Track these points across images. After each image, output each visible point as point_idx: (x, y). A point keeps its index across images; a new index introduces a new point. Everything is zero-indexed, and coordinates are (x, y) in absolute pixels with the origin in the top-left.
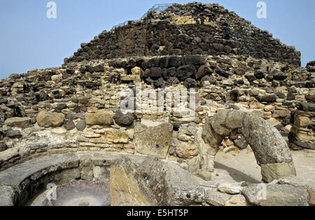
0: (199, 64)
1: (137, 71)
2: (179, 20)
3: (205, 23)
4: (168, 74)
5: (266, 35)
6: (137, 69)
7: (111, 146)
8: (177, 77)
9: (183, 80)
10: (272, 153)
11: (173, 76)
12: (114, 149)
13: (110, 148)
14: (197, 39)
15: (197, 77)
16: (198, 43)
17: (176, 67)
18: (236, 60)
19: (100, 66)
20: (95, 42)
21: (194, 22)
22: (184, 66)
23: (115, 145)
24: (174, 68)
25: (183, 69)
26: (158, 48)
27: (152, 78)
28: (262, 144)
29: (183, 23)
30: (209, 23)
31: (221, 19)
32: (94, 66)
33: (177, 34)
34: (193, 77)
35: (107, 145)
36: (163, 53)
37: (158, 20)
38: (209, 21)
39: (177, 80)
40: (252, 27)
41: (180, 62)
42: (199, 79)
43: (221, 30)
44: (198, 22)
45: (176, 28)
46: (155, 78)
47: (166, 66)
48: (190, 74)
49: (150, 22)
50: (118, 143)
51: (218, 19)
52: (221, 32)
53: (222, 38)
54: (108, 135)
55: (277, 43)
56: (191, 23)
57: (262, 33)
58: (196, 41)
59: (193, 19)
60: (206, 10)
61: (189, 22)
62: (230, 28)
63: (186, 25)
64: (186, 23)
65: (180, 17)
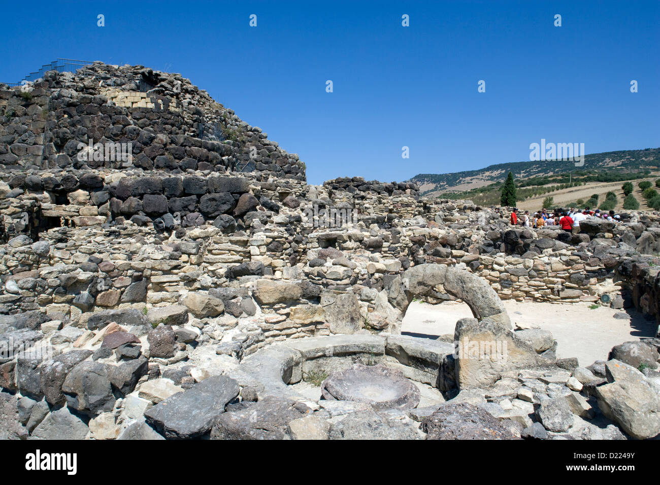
0: (238, 191)
1: (81, 199)
2: (121, 98)
3: (172, 109)
4: (184, 207)
6: (80, 194)
7: (299, 330)
8: (200, 211)
9: (213, 218)
10: (494, 304)
11: (193, 211)
12: (303, 334)
13: (297, 335)
14: (163, 137)
15: (236, 214)
16: (165, 145)
17: (199, 196)
21: (151, 106)
22: (213, 195)
23: (303, 329)
24: (194, 197)
25: (212, 200)
27: (148, 214)
28: (483, 297)
29: (129, 105)
30: (177, 110)
31: (190, 103)
33: (125, 126)
34: (229, 212)
35: (294, 330)
39: (201, 218)
41: (205, 188)
42: (241, 216)
43: (191, 122)
44: (157, 105)
45: (120, 113)
47: (178, 193)
48: (226, 207)
50: (311, 323)
52: (192, 126)
53: (194, 136)
54: (297, 315)
55: (274, 149)
56: (144, 106)
57: (251, 130)
58: (162, 141)
59: (148, 100)
60: (163, 83)
61: (141, 104)
62: (205, 119)
63: (136, 109)
64: (135, 106)
65: (121, 93)
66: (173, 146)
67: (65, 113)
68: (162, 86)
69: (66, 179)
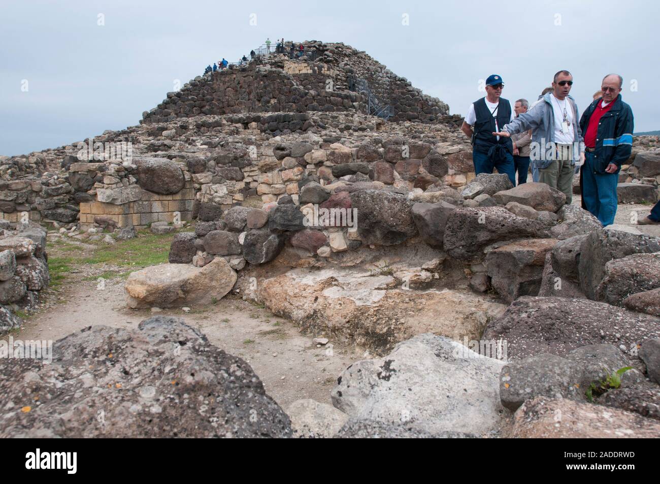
0: (304, 119)
1: (254, 126)
2: (293, 68)
3: (324, 72)
4: (284, 127)
5: (402, 84)
6: (254, 124)
8: (289, 129)
9: (294, 132)
11: (286, 129)
14: (312, 92)
15: (303, 129)
16: (313, 97)
17: (289, 122)
18: (344, 116)
19: (216, 122)
20: (186, 90)
21: (310, 71)
22: (294, 121)
25: (293, 123)
26: (269, 102)
29: (297, 72)
30: (328, 72)
31: (346, 64)
32: (210, 121)
33: (291, 87)
36: (275, 109)
37: (268, 67)
38: (328, 70)
39: (289, 131)
40: (387, 73)
42: (305, 130)
43: (343, 78)
44: (314, 71)
45: (289, 78)
46: (272, 131)
48: (299, 127)
49: (259, 71)
51: (342, 64)
55: (417, 94)
56: (306, 72)
57: (399, 80)
58: (312, 94)
59: (309, 68)
60: (326, 52)
61: (304, 71)
62: (357, 75)
63: (301, 74)
64: (301, 72)
65: (294, 64)
66: (319, 97)
67: (261, 80)
68: (325, 55)
69: (248, 118)
